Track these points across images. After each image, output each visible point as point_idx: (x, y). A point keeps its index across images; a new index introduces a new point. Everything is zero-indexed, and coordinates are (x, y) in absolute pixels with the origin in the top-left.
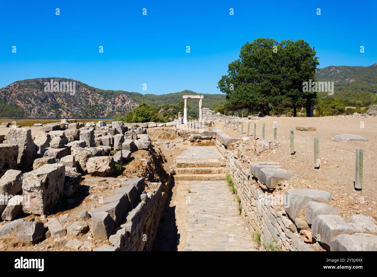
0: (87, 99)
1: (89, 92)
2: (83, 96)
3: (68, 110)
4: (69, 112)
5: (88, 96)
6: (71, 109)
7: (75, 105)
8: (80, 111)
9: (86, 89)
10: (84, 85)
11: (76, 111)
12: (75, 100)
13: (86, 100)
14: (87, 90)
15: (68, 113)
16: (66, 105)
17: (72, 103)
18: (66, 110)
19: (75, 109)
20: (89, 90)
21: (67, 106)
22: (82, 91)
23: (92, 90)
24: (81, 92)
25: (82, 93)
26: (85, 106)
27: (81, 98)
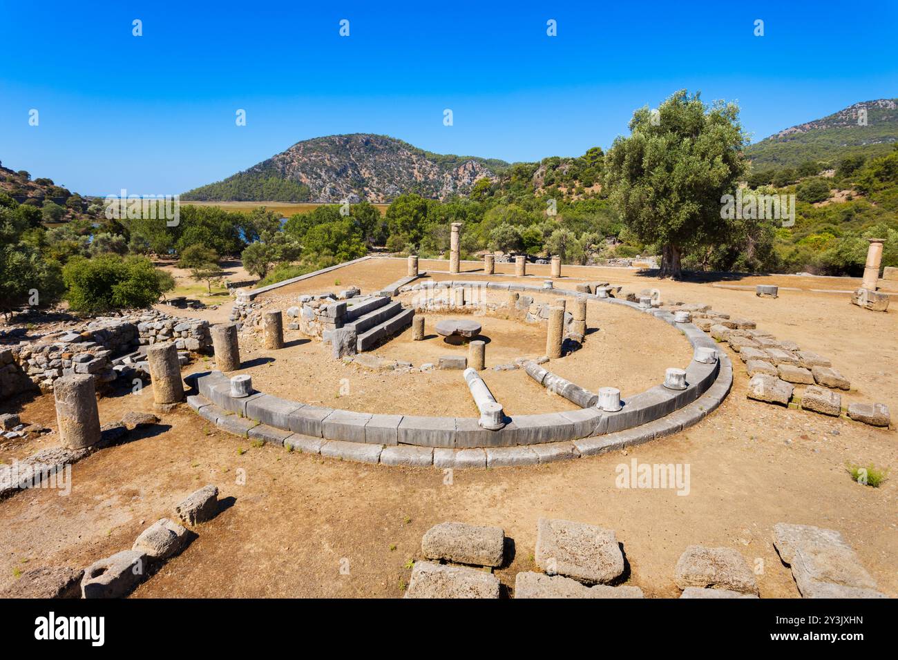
0: (410, 170)
1: (414, 158)
2: (404, 165)
3: (379, 190)
4: (380, 194)
5: (413, 165)
6: (384, 187)
7: (390, 182)
8: (398, 192)
9: (409, 153)
10: (406, 146)
11: (391, 192)
12: (390, 173)
13: (408, 172)
14: (411, 155)
15: (378, 195)
16: (375, 182)
17: (385, 178)
18: (375, 189)
19: (390, 189)
20: (414, 154)
21: (377, 183)
22: (403, 157)
23: (420, 155)
24: (401, 159)
25: (403, 160)
26: (407, 183)
27: (401, 169)
